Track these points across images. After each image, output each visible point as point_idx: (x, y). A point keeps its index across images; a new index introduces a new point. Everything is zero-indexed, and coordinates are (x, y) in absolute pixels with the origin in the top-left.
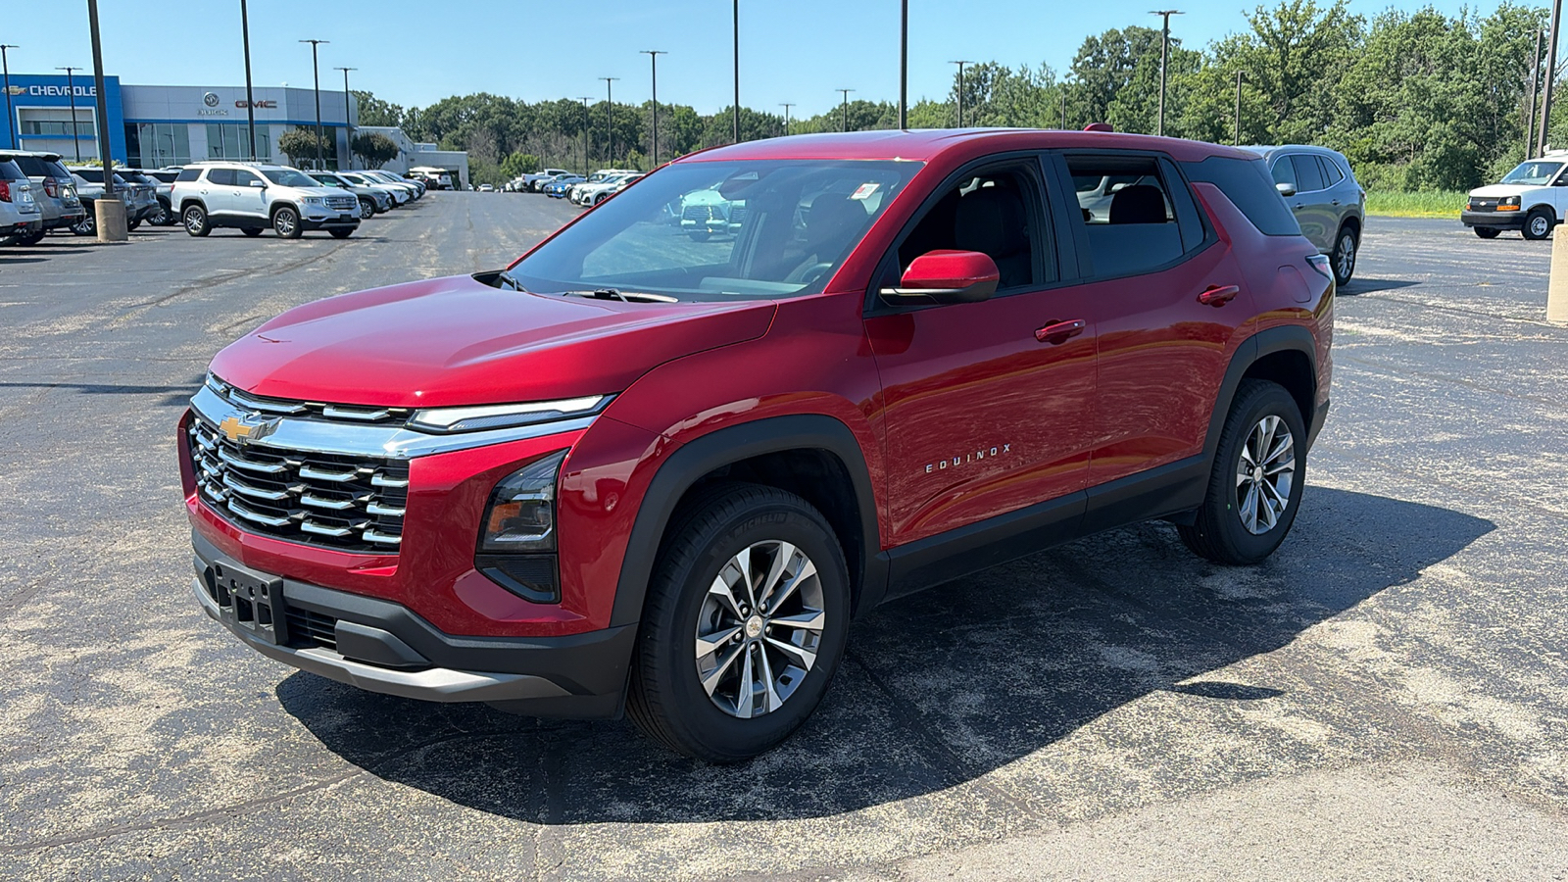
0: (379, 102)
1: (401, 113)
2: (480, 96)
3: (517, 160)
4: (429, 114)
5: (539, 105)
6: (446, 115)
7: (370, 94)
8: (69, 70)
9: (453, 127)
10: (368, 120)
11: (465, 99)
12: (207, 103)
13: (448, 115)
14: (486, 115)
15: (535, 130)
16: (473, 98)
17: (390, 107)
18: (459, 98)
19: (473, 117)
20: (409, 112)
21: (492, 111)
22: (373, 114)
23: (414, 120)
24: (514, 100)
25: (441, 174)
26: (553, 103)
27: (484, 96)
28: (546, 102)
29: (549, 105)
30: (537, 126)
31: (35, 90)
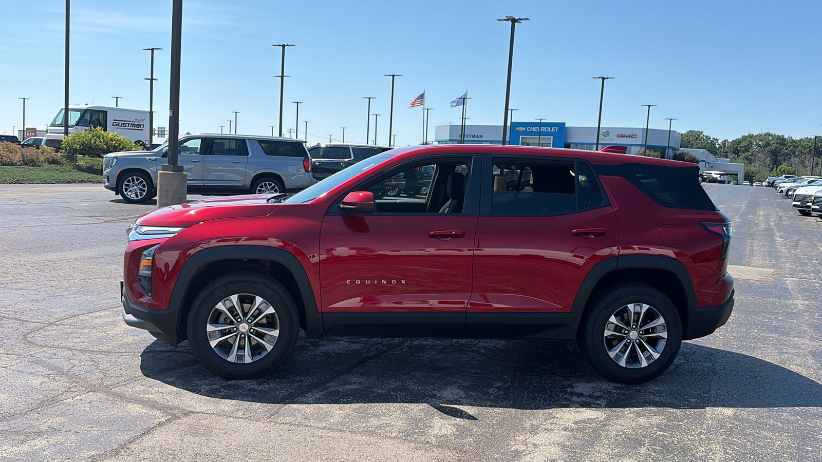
0: (706, 136)
1: (718, 142)
2: (765, 134)
3: (782, 169)
4: (734, 143)
5: (802, 139)
6: (743, 144)
7: (702, 132)
8: (541, 120)
9: (746, 150)
10: (699, 145)
11: (756, 136)
12: (603, 135)
13: (745, 144)
14: (768, 144)
15: (797, 153)
16: (761, 135)
17: (712, 139)
18: (753, 135)
19: (759, 145)
20: (722, 142)
21: (772, 142)
22: (702, 143)
23: (725, 146)
24: (786, 137)
25: (722, 175)
26: (811, 139)
27: (769, 135)
28: (807, 138)
29: (809, 140)
30: (798, 151)
31: (529, 129)
